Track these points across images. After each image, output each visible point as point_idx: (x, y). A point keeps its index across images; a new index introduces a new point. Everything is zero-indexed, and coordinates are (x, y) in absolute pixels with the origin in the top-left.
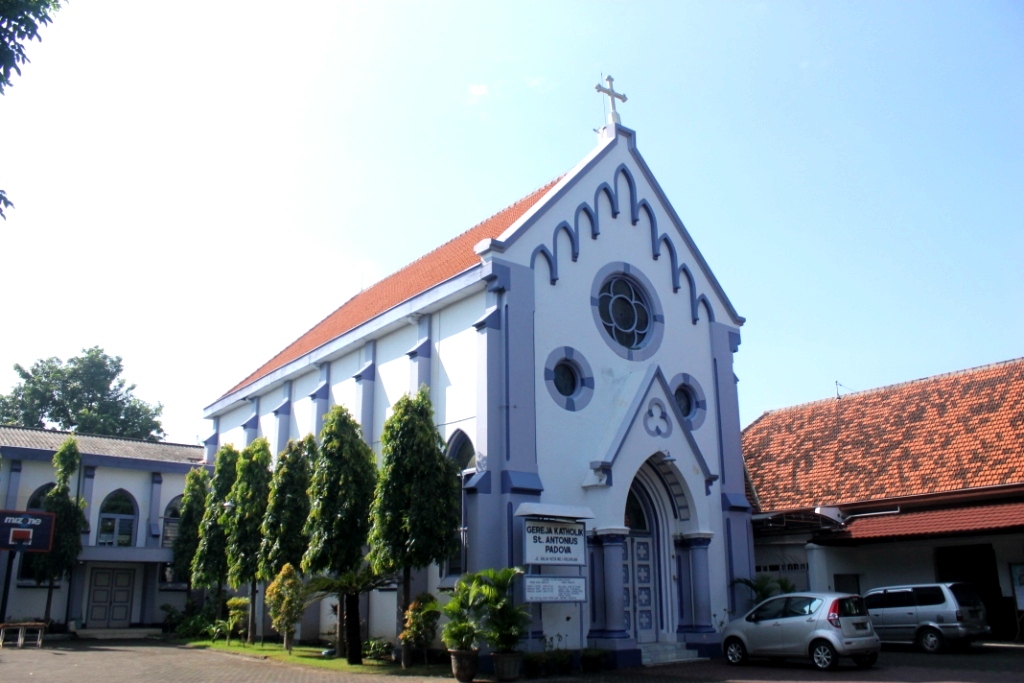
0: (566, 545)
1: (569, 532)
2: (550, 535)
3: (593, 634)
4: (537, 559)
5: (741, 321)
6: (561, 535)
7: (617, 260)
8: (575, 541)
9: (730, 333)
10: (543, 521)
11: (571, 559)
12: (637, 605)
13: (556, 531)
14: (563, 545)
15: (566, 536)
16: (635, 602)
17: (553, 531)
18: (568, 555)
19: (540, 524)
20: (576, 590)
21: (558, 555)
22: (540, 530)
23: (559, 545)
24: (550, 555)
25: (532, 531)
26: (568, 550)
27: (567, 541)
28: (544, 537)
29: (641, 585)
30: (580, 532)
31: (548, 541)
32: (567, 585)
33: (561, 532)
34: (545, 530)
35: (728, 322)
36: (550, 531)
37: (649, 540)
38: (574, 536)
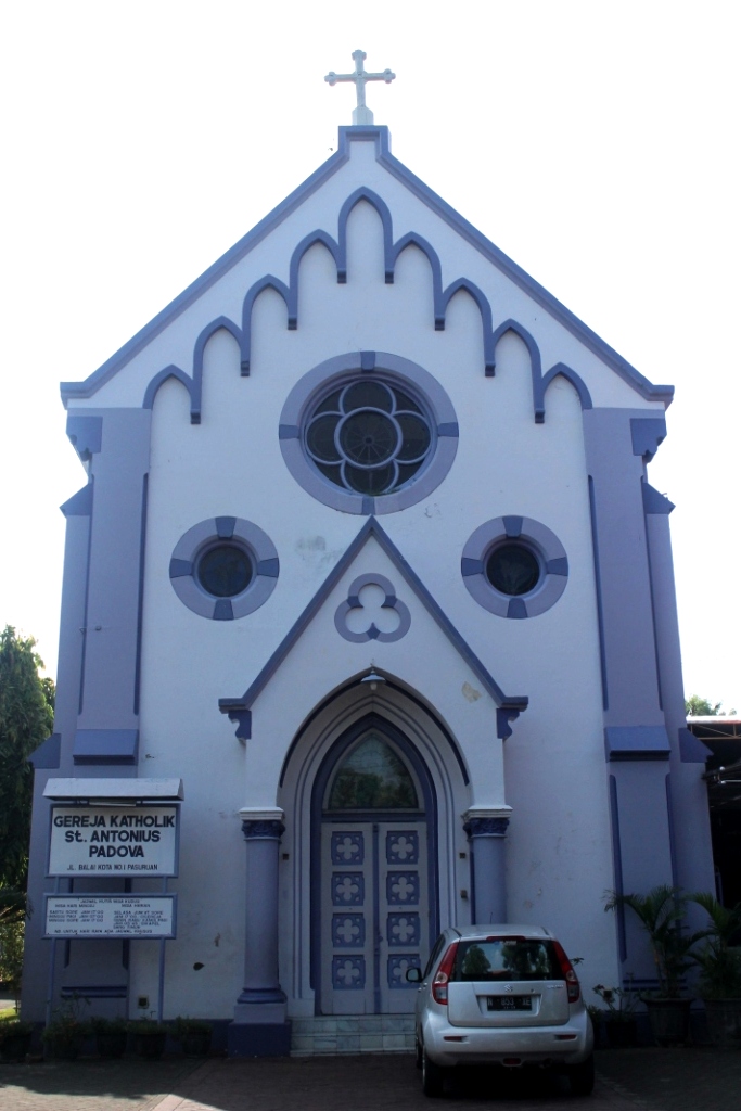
0: (134, 844)
1: (141, 821)
2: (99, 829)
3: (249, 996)
4: (71, 868)
5: (665, 394)
6: (124, 828)
7: (345, 351)
8: (155, 837)
9: (633, 421)
10: (87, 806)
11: (144, 867)
12: (384, 944)
13: (113, 821)
14: (127, 844)
15: (135, 829)
16: (378, 939)
17: (108, 822)
18: (138, 860)
19: (80, 812)
20: (154, 918)
21: (116, 860)
22: (83, 821)
23: (117, 844)
24: (97, 860)
25: (64, 823)
26: (139, 852)
27: (139, 836)
28: (86, 833)
29: (396, 909)
30: (167, 821)
31: (95, 837)
32: (133, 909)
33: (124, 822)
34: (92, 820)
35: (635, 402)
36: (101, 822)
37: (421, 828)
38: (153, 828)
